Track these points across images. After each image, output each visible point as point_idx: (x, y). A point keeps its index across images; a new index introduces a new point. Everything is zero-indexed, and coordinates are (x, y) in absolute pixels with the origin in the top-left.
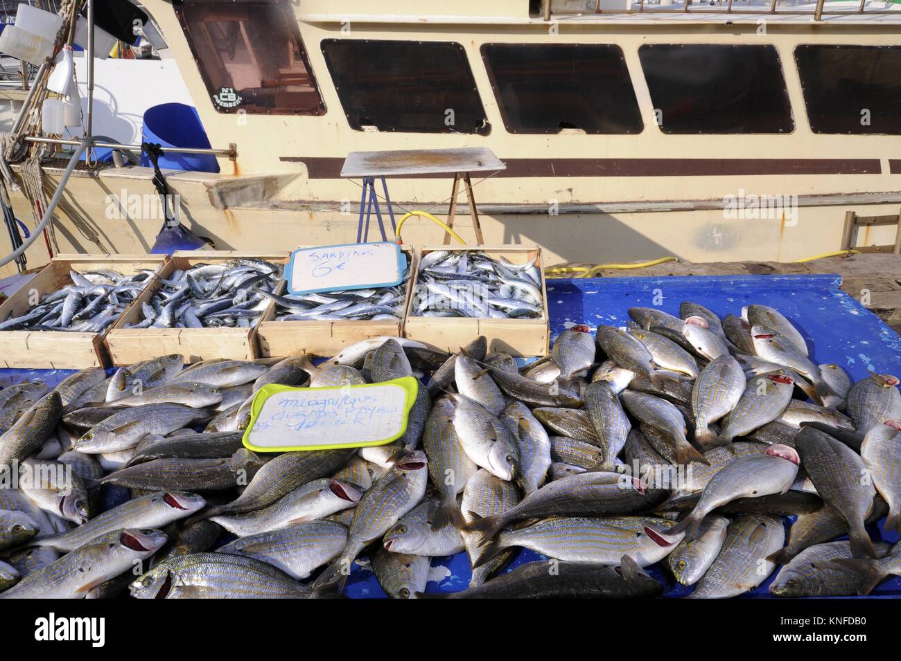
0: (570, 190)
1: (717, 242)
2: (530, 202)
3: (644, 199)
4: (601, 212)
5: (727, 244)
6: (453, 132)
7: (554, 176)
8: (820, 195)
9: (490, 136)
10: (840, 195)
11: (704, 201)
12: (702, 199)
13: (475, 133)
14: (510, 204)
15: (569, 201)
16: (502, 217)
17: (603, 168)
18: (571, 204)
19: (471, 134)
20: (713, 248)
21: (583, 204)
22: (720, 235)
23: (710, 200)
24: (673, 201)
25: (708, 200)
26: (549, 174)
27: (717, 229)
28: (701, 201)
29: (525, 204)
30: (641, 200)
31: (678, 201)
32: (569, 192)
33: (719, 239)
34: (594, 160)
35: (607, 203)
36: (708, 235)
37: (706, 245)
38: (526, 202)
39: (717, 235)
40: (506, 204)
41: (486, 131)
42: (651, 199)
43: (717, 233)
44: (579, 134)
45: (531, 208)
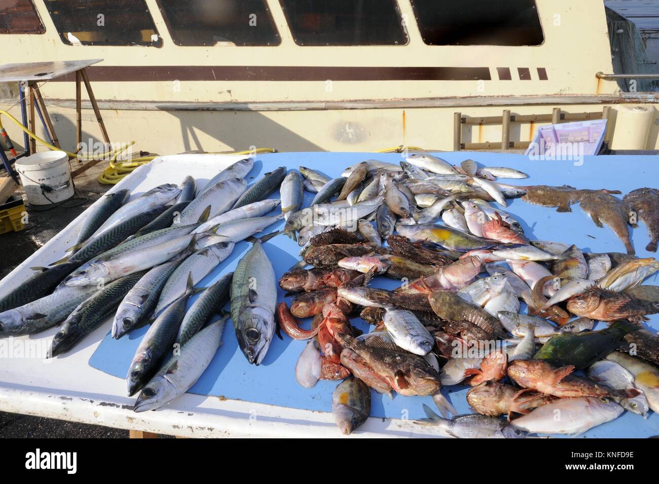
0: (229, 92)
1: (350, 136)
2: (199, 101)
3: (289, 100)
4: (250, 110)
5: (360, 138)
6: (135, 45)
7: (214, 80)
8: (437, 98)
9: (163, 48)
10: (455, 98)
11: (338, 102)
12: (336, 100)
13: (151, 46)
14: (185, 102)
15: (229, 101)
16: (177, 112)
17: (252, 74)
18: (231, 103)
19: (148, 46)
20: (348, 141)
21: (241, 103)
22: (352, 130)
23: (343, 101)
24: (312, 102)
25: (342, 101)
26: (211, 78)
27: (349, 125)
28: (335, 102)
29: (196, 102)
30: (287, 100)
31: (317, 102)
32: (229, 94)
33: (352, 135)
34: (245, 67)
35: (260, 103)
36: (342, 130)
37: (342, 139)
38: (196, 101)
39: (350, 131)
40: (182, 102)
41: (159, 44)
42: (294, 100)
43: (350, 129)
44: (231, 46)
45: (200, 105)
